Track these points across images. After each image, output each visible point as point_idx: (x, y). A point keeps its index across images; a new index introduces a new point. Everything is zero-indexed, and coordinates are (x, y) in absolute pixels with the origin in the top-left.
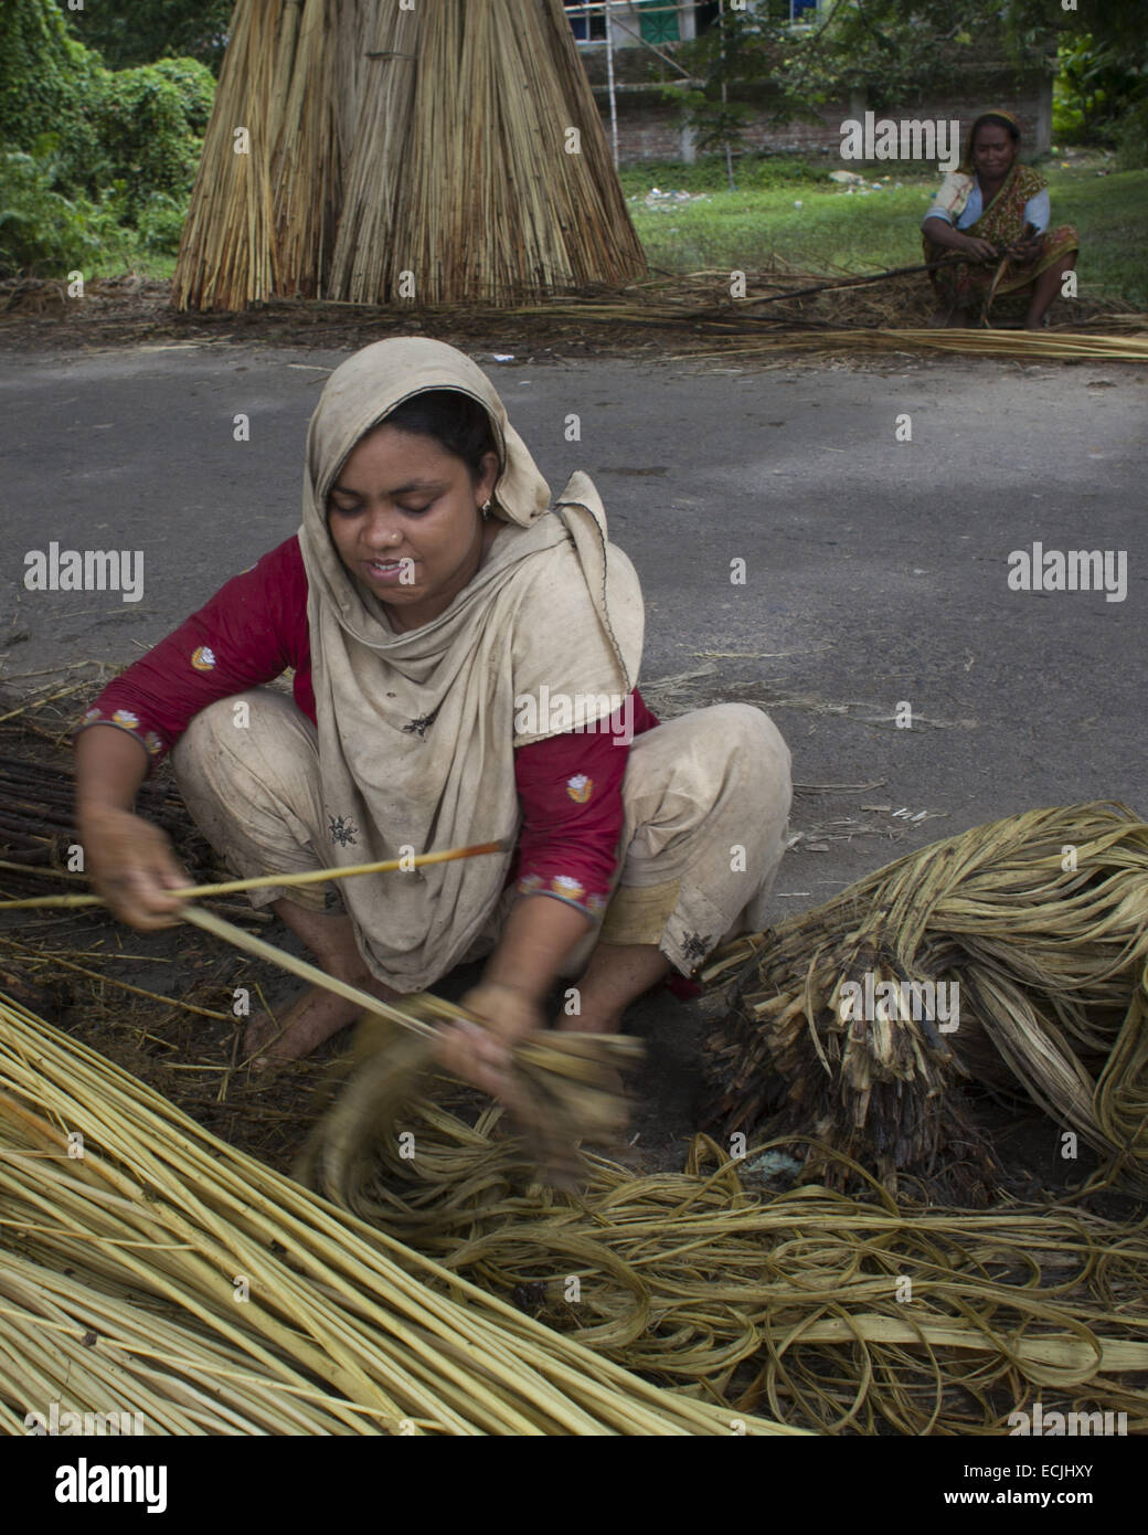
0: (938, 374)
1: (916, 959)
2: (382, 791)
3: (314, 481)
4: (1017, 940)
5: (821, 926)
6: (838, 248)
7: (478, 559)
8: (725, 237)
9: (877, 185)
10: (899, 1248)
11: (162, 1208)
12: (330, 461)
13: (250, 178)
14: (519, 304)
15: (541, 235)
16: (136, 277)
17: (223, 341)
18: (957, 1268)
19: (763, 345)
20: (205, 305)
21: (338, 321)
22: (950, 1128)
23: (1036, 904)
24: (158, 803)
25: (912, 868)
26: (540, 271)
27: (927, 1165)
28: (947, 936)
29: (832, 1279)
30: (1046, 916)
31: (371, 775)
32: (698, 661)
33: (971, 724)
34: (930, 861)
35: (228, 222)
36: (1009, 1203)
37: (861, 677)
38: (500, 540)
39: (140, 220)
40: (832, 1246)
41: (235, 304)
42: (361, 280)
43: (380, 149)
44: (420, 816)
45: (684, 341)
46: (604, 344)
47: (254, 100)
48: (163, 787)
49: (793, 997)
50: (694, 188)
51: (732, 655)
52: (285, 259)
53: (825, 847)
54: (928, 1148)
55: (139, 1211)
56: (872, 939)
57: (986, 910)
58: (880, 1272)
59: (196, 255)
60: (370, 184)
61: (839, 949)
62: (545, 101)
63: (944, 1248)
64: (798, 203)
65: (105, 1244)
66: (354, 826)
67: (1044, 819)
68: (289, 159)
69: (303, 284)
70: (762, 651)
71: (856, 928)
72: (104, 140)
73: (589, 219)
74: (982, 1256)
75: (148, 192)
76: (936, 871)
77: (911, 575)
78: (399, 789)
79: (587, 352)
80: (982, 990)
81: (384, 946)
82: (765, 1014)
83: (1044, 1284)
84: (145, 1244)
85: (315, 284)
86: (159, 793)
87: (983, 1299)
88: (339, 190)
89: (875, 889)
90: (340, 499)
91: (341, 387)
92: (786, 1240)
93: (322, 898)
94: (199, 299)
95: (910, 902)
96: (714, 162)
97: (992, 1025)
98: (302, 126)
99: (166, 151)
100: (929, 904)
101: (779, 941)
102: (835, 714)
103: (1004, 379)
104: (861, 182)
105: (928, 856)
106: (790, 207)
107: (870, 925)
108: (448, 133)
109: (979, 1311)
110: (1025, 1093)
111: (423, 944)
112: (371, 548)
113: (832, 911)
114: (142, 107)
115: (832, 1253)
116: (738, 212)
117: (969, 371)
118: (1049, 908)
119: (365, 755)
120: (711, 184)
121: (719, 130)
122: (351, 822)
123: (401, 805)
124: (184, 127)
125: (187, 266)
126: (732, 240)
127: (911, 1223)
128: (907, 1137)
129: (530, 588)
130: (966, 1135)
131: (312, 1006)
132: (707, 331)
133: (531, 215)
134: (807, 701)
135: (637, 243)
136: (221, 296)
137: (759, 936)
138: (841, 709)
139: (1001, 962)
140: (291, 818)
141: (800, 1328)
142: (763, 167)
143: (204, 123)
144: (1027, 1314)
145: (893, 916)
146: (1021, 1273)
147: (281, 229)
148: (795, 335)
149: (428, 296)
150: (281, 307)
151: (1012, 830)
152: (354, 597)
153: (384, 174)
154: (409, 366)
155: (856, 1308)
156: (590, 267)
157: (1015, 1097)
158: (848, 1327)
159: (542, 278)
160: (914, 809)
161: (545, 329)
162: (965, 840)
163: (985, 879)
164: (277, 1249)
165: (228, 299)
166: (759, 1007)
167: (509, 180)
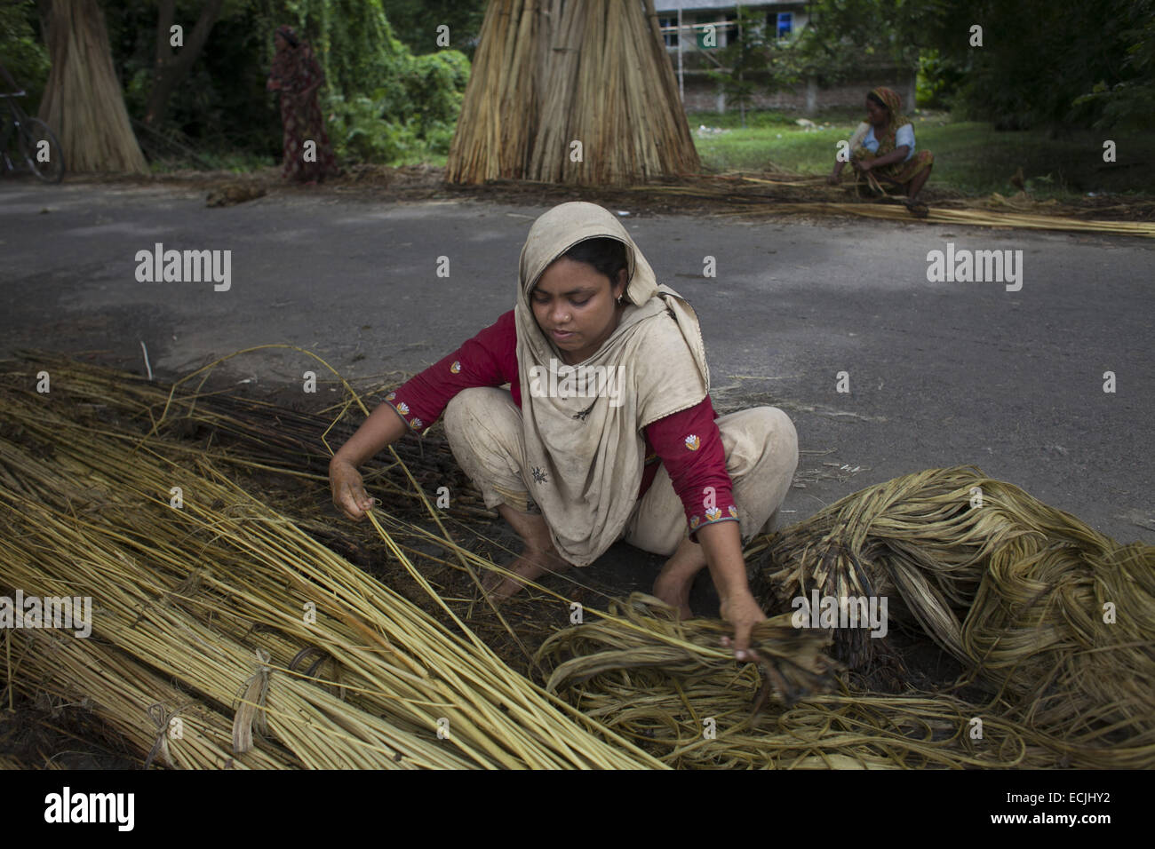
0: (859, 228)
1: (862, 550)
2: (563, 452)
3: (523, 283)
4: (918, 542)
5: (807, 531)
6: (800, 160)
7: (615, 324)
8: (739, 153)
9: (821, 127)
10: (851, 715)
11: (439, 682)
12: (532, 276)
13: (489, 113)
14: (632, 185)
15: (645, 148)
16: (426, 165)
17: (472, 200)
18: (884, 728)
19: (763, 210)
20: (463, 181)
21: (535, 192)
22: (879, 647)
23: (930, 523)
24: (436, 451)
25: (860, 500)
26: (644, 168)
27: (866, 668)
28: (878, 539)
29: (814, 733)
30: (935, 529)
31: (554, 443)
32: (731, 381)
33: (883, 419)
34: (870, 497)
35: (477, 137)
36: (912, 691)
37: (821, 391)
38: (626, 312)
39: (428, 135)
40: (814, 714)
41: (479, 181)
42: (547, 170)
43: (559, 100)
44: (583, 466)
45: (721, 207)
46: (677, 208)
47: (492, 73)
48: (438, 442)
49: (792, 571)
50: (723, 126)
51: (749, 377)
52: (507, 156)
53: (803, 486)
54: (867, 658)
55: (426, 683)
56: (838, 540)
57: (901, 525)
58: (841, 730)
59: (458, 154)
60: (553, 119)
61: (819, 545)
62: (649, 76)
63: (876, 716)
64: (779, 136)
65: (406, 702)
66: (546, 472)
67: (934, 475)
68: (510, 104)
69: (516, 170)
70: (766, 376)
71: (828, 533)
72: (410, 94)
73: (670, 140)
74: (898, 721)
75: (432, 121)
76: (873, 503)
77: (848, 336)
78: (571, 451)
79: (669, 212)
80: (897, 570)
81: (566, 539)
82: (776, 580)
83: (935, 739)
84: (428, 703)
85: (522, 171)
86: (436, 445)
87: (900, 748)
88: (537, 122)
89: (838, 511)
90: (537, 295)
91: (539, 233)
92: (788, 710)
93: (525, 504)
94: (459, 178)
95: (859, 519)
96: (734, 113)
97: (903, 590)
98: (517, 87)
99: (442, 100)
100: (869, 521)
101: (783, 539)
102: (807, 412)
103: (896, 231)
104: (813, 125)
105: (869, 494)
106: (775, 138)
107: (836, 532)
108: (596, 93)
109: (898, 754)
110: (920, 628)
111: (589, 538)
112: (554, 323)
113: (814, 523)
114: (430, 76)
115: (815, 717)
116: (747, 139)
117: (876, 226)
118: (936, 525)
119: (552, 433)
120: (732, 124)
121: (738, 95)
122: (544, 470)
123: (573, 460)
124: (452, 87)
125: (454, 160)
126: (744, 155)
127: (858, 700)
128: (857, 652)
129: (645, 338)
130: (888, 652)
131: (519, 567)
132: (734, 202)
133: (640, 138)
134: (792, 404)
135: (695, 154)
136: (472, 176)
137: (772, 535)
138: (811, 409)
139: (909, 554)
140: (509, 458)
141: (796, 761)
142: (762, 116)
143: (463, 85)
144: (926, 757)
145: (849, 526)
146: (921, 733)
147: (505, 142)
148: (782, 205)
149: (583, 179)
150: (504, 183)
151: (916, 481)
152: (546, 347)
153: (561, 113)
154: (577, 223)
155: (829, 751)
156: (670, 166)
157: (914, 630)
158: (824, 761)
159: (645, 171)
160: (852, 465)
161: (646, 198)
162: (890, 486)
163: (901, 508)
164: (504, 708)
165: (475, 178)
166: (773, 576)
167: (628, 119)
